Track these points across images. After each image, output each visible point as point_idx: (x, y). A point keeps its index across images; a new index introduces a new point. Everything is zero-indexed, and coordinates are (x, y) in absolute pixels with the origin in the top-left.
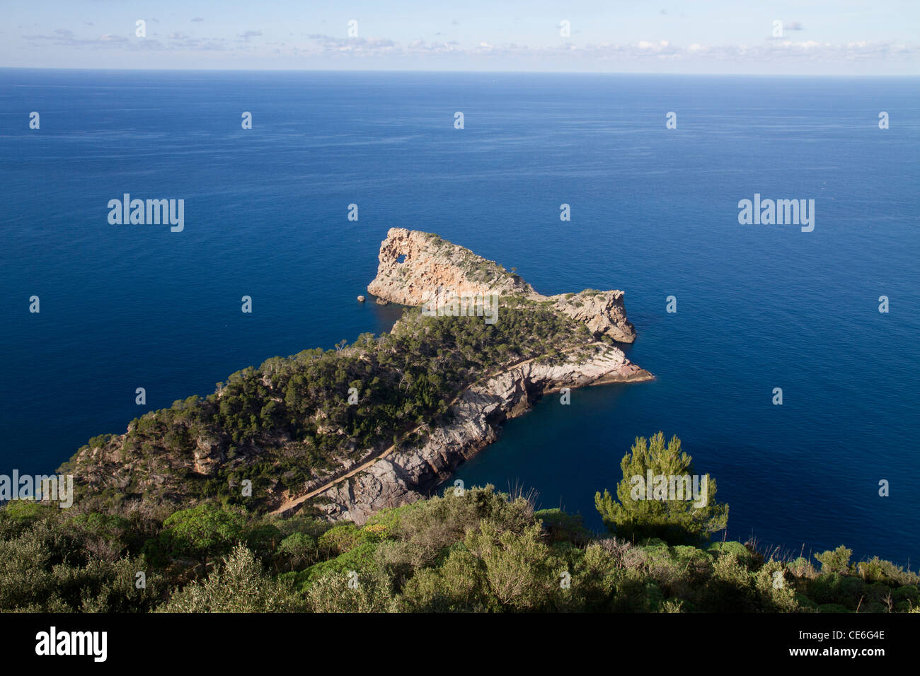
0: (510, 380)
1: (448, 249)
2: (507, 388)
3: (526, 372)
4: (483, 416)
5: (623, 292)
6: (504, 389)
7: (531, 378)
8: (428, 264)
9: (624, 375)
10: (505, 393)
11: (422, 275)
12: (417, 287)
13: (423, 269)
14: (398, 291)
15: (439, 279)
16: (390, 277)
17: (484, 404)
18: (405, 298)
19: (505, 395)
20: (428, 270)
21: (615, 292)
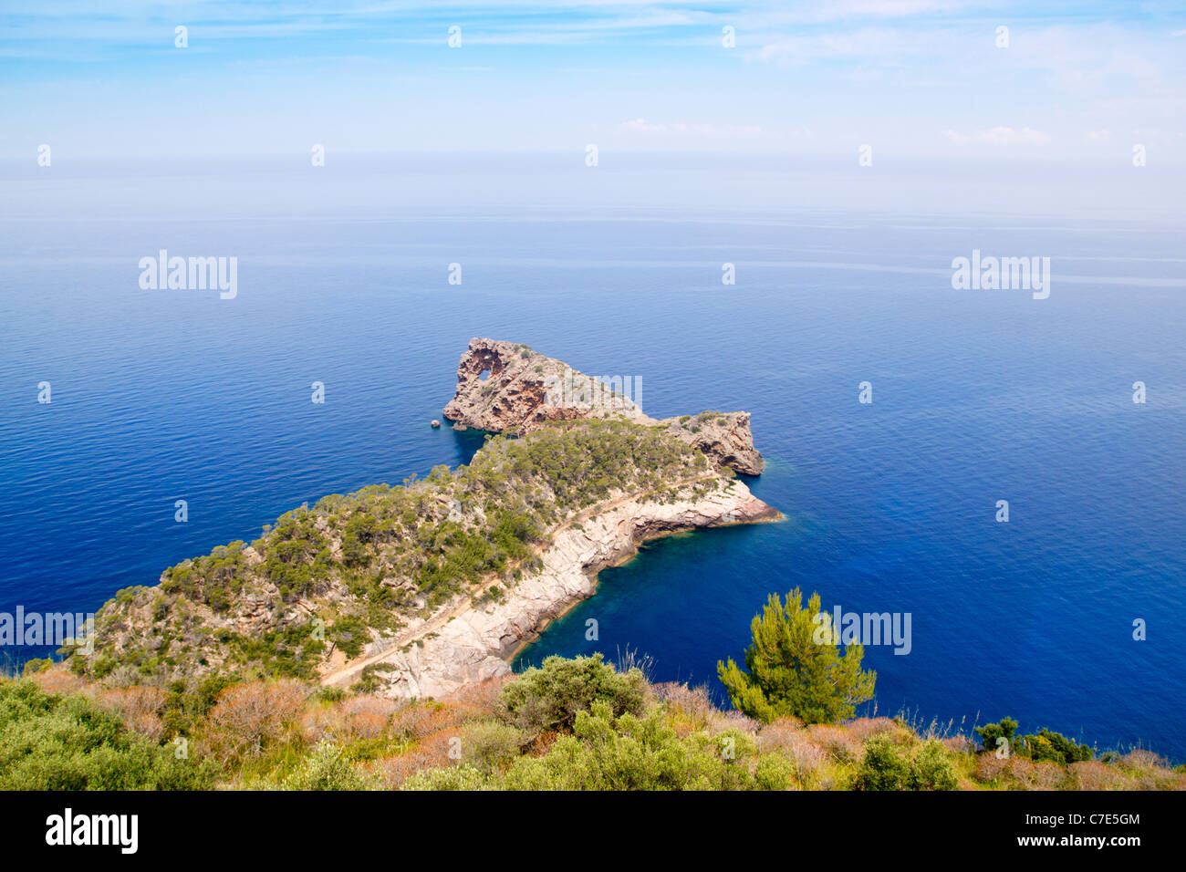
0: (612, 521)
2: (608, 531)
3: (631, 512)
4: (579, 565)
7: (637, 519)
8: (514, 382)
9: (749, 514)
10: (606, 537)
11: (509, 394)
12: (502, 408)
13: (510, 387)
14: (479, 414)
15: (529, 399)
16: (471, 397)
17: (580, 551)
18: (488, 422)
19: (606, 540)
20: (516, 389)
21: (739, 414)
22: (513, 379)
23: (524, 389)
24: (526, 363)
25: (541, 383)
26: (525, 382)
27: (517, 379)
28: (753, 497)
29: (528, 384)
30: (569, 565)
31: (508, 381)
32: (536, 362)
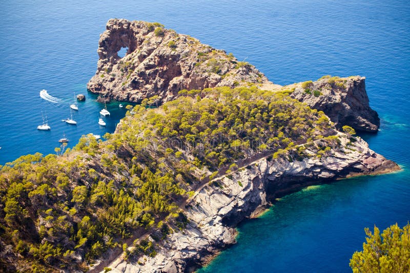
0: (247, 177)
1: (172, 39)
2: (244, 187)
3: (263, 169)
4: (219, 218)
5: (364, 78)
6: (241, 188)
7: (269, 175)
8: (150, 57)
9: (368, 167)
10: (242, 192)
11: (146, 69)
12: (141, 81)
13: (146, 61)
14: (120, 86)
15: (164, 73)
16: (111, 73)
17: (219, 205)
18: (129, 94)
19: (243, 195)
20: (152, 63)
21: (355, 78)
22: (149, 54)
23: (160, 64)
24: (160, 39)
25: (176, 58)
26: (160, 57)
27: (153, 54)
28: (372, 152)
29: (163, 59)
30: (210, 219)
31: (145, 57)
32: (168, 39)
